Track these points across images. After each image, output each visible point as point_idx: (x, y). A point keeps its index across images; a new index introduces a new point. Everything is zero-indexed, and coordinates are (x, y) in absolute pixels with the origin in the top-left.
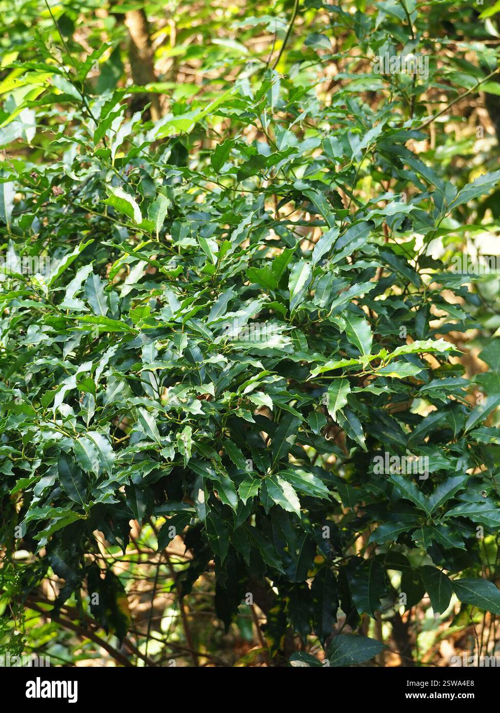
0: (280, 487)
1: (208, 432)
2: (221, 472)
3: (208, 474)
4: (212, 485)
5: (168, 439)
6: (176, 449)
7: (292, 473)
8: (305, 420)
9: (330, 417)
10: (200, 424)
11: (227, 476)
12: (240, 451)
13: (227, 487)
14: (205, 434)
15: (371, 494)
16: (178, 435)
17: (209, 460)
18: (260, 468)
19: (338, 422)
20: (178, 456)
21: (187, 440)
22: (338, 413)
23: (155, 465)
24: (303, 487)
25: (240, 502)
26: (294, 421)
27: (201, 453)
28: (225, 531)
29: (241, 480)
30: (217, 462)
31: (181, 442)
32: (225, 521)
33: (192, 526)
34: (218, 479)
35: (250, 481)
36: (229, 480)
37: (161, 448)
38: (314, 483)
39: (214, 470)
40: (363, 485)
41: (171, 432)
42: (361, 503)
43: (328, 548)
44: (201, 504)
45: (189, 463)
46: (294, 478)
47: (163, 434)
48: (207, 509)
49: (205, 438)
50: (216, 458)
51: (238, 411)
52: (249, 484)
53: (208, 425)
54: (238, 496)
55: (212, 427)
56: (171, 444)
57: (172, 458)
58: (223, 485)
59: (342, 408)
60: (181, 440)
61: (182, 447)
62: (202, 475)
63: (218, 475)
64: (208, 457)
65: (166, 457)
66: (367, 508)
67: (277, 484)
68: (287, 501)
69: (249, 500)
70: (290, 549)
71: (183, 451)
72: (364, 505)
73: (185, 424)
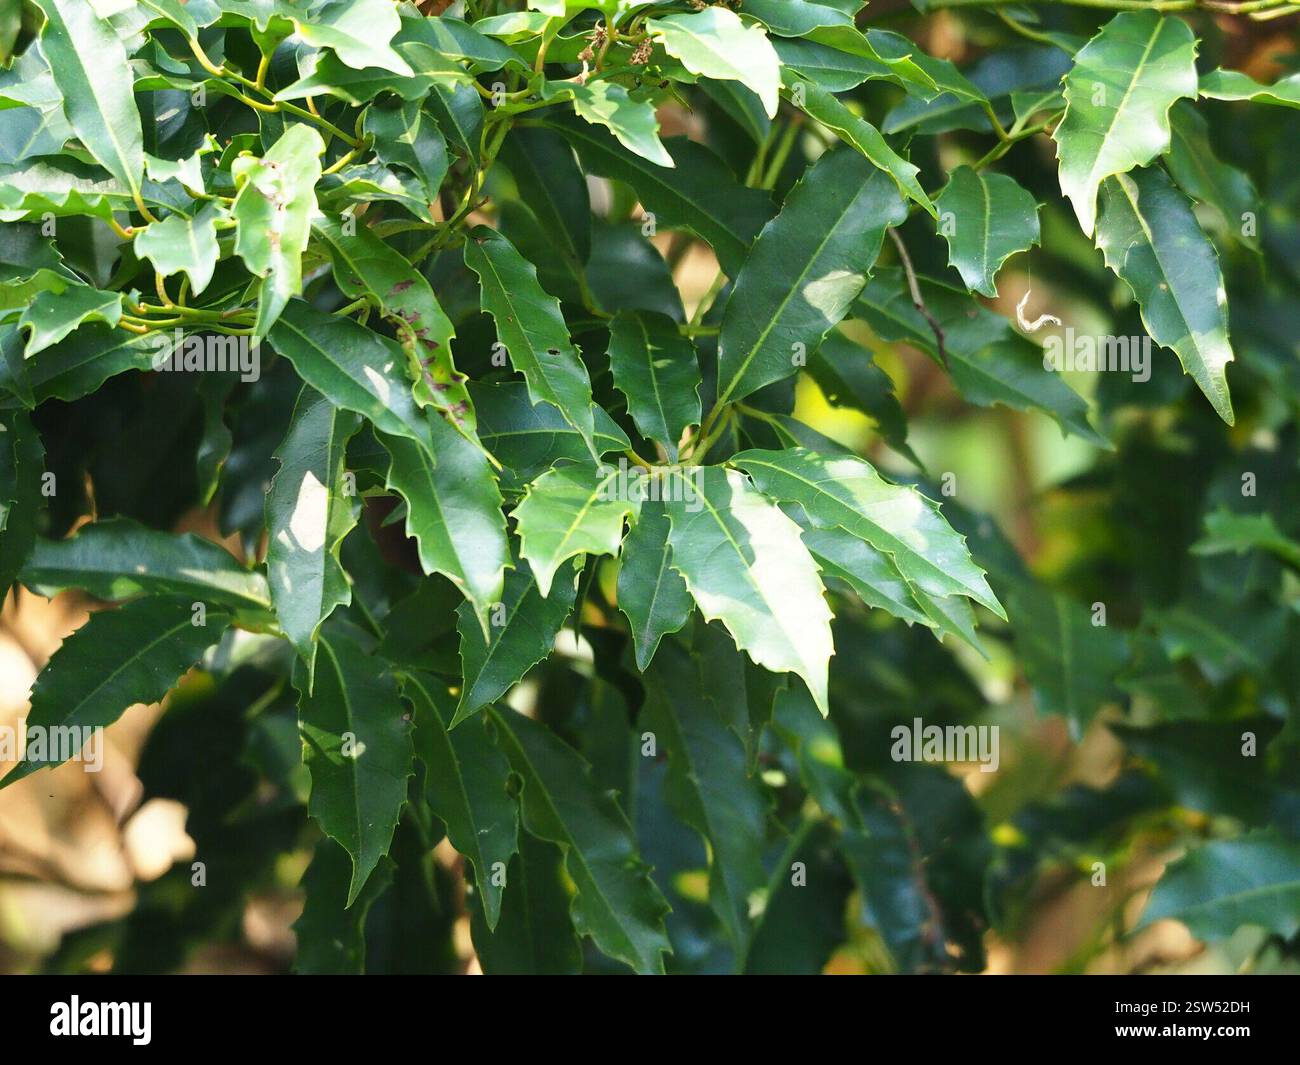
0: (737, 529)
1: (406, 173)
2: (442, 401)
3: (372, 399)
4: (382, 463)
5: (189, 173)
6: (224, 234)
7: (810, 470)
8: (923, 200)
9: (1066, 206)
10: (370, 127)
11: (468, 426)
12: (554, 309)
13: (459, 488)
14: (392, 186)
15: (1188, 666)
16: (243, 163)
17: (384, 328)
18: (643, 421)
19: (1101, 243)
20: (232, 274)
21: (286, 197)
22: (1107, 195)
23: (97, 301)
24: (854, 555)
25: (518, 576)
26: (864, 200)
27: (357, 283)
28: (400, 724)
29: (540, 465)
30: (430, 345)
31: (256, 205)
32: (402, 675)
33: (216, 673)
34: (419, 435)
35: (585, 474)
36: (472, 453)
37: (137, 220)
38: (919, 544)
39: (408, 382)
40: (1150, 615)
41: (209, 143)
42: (1126, 704)
43: (910, 914)
44: (301, 553)
45: (277, 328)
46: (816, 501)
47: (163, 143)
48: (330, 585)
49: (389, 209)
50: (426, 321)
51: (585, 95)
52: (577, 490)
53: (409, 137)
54: (514, 542)
55: (431, 151)
56: (198, 207)
57: (200, 278)
58: (441, 474)
59: (1136, 174)
60: (254, 193)
61: (255, 233)
62: (337, 402)
63: (421, 414)
64: (387, 309)
65: (163, 271)
66: (1157, 736)
67: (725, 513)
68: (765, 609)
69: (564, 572)
70: (716, 883)
71: (262, 249)
72: (1142, 714)
73: (293, 113)
